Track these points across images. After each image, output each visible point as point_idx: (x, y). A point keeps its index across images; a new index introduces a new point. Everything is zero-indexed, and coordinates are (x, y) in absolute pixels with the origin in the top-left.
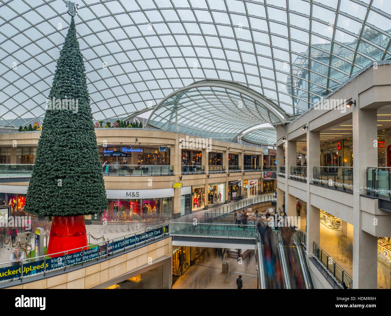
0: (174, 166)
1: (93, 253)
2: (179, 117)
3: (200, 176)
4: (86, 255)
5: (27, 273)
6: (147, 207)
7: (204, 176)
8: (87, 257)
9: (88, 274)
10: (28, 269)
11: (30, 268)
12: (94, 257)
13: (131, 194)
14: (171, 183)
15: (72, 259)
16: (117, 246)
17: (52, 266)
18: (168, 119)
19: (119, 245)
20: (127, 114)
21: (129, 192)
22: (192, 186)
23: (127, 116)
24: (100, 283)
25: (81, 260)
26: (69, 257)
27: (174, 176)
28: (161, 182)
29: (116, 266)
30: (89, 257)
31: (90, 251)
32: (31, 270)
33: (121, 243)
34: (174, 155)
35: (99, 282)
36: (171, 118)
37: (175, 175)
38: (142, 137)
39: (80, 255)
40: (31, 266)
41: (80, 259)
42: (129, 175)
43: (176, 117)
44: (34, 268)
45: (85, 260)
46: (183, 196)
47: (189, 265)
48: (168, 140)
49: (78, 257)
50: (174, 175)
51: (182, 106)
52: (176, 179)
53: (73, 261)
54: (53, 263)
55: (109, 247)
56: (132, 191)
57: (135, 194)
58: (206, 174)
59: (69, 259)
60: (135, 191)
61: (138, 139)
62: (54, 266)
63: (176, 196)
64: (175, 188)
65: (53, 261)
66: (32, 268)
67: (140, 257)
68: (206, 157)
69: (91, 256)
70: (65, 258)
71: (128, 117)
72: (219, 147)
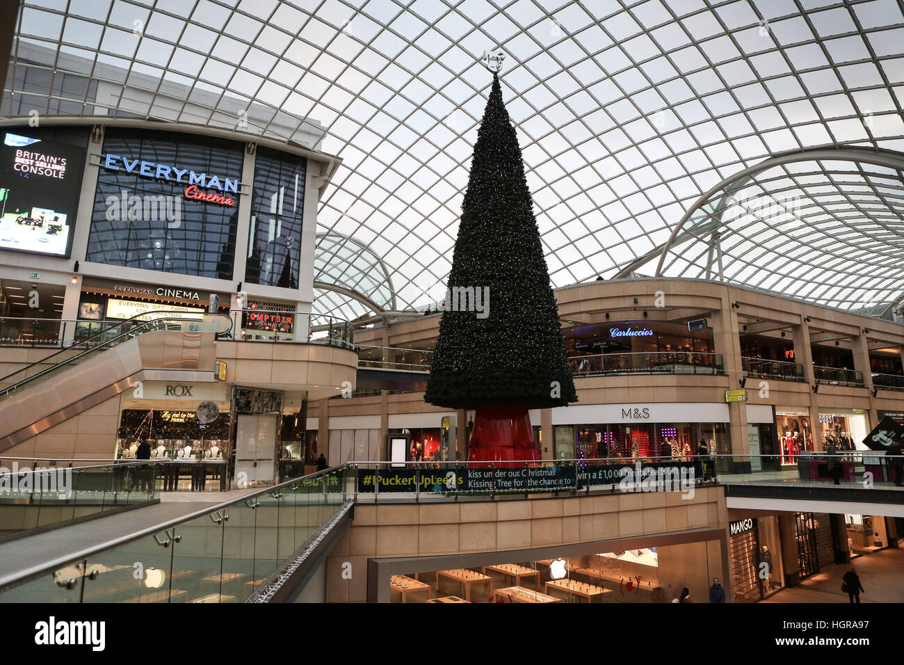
0: (725, 357)
1: (547, 478)
2: (726, 260)
3: (794, 386)
4: (535, 478)
5: (426, 487)
6: (670, 443)
7: (804, 387)
8: (535, 483)
9: (538, 515)
10: (428, 481)
11: (431, 478)
12: (549, 486)
13: (633, 412)
14: (720, 392)
15: (506, 478)
16: (598, 476)
17: (470, 484)
18: (705, 265)
19: (600, 474)
20: (617, 266)
21: (627, 408)
22: (774, 407)
23: (616, 271)
24: (563, 542)
25: (525, 486)
26: (500, 474)
27: (727, 378)
28: (697, 388)
29: (595, 517)
30: (539, 484)
31: (541, 471)
32: (433, 483)
33: (605, 471)
34: (723, 333)
35: (561, 541)
36: (710, 262)
37: (728, 376)
38: (647, 295)
39: (520, 473)
40: (432, 476)
41: (521, 483)
42: (626, 374)
43: (719, 259)
44: (438, 481)
45: (530, 487)
46: (754, 425)
47: (783, 585)
48: (703, 299)
49: (519, 479)
50: (726, 374)
51: (729, 229)
52: (734, 383)
53: (509, 483)
54: (471, 479)
55: (580, 472)
56: (633, 407)
57: (640, 411)
58: (808, 383)
59: (500, 478)
60: (641, 407)
61: (639, 299)
62: (473, 484)
63: (735, 421)
64: (729, 403)
65: (472, 475)
66: (435, 481)
67: (649, 512)
68: (803, 345)
69: (542, 483)
70: (494, 474)
71: (619, 273)
72: (836, 325)
